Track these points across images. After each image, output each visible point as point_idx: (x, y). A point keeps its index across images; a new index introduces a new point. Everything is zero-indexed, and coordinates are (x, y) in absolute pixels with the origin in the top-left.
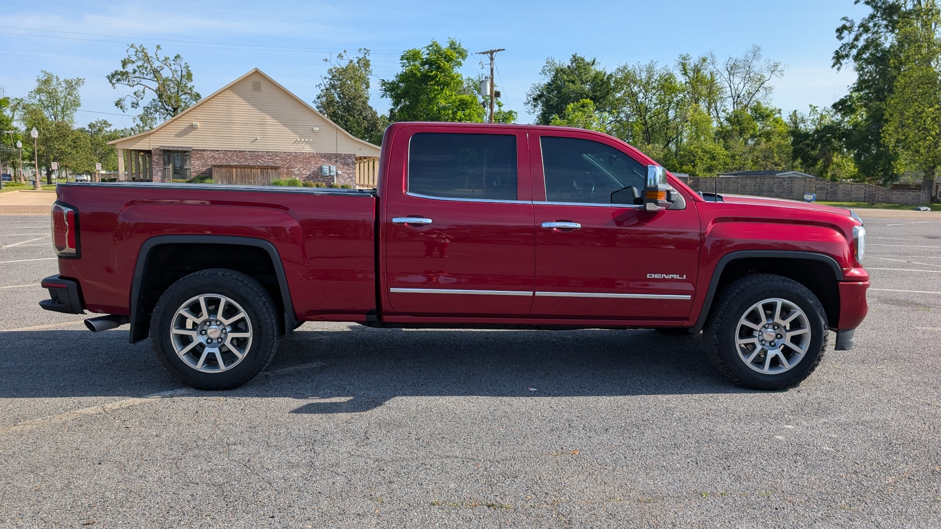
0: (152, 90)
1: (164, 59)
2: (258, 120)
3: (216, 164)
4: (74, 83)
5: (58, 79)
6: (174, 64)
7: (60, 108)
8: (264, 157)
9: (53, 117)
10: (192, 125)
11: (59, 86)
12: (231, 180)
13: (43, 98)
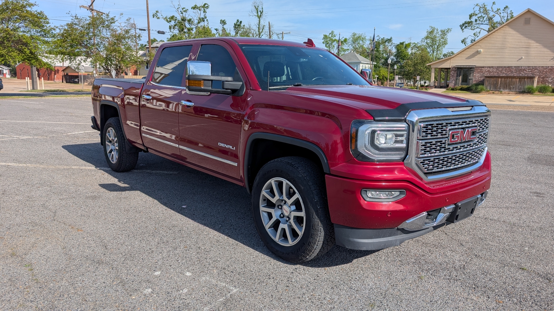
0: (486, 30)
1: (496, 10)
2: (525, 45)
3: (490, 76)
4: (446, 31)
5: (437, 30)
6: (503, 13)
7: (436, 47)
8: (525, 70)
9: (432, 52)
10: (478, 51)
11: (437, 34)
12: (497, 86)
13: (428, 42)
